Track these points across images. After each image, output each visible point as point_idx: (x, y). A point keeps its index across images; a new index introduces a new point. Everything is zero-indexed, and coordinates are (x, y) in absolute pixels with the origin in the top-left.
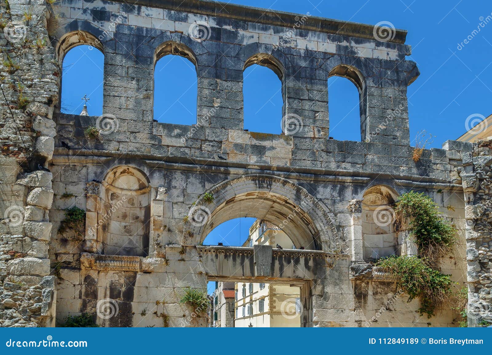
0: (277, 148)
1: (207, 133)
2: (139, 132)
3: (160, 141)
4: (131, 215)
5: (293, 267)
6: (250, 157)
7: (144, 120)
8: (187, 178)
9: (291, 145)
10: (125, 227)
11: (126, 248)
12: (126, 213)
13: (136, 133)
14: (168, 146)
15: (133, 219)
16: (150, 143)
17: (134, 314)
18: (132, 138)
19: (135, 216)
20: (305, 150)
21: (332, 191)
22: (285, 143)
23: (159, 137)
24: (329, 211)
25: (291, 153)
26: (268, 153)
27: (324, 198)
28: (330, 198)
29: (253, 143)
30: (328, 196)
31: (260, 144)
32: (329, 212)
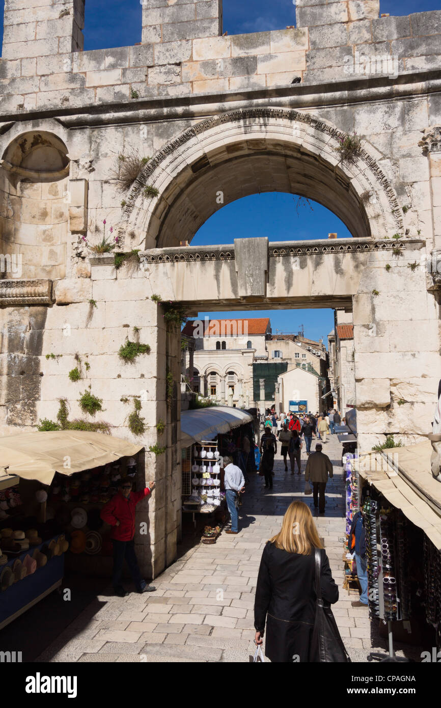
0: (278, 55)
1: (156, 53)
2: (52, 74)
3: (83, 81)
4: (53, 212)
5: (311, 274)
6: (229, 80)
7: (60, 52)
8: (124, 137)
9: (303, 45)
10: (44, 232)
11: (46, 266)
12: (45, 209)
13: (47, 75)
14: (95, 88)
15: (57, 218)
16: (68, 89)
17: (42, 375)
18: (42, 84)
19: (58, 213)
20: (331, 48)
21: (386, 116)
22: (292, 43)
23: (81, 75)
24: (381, 156)
25: (304, 59)
26: (261, 67)
27: (370, 133)
28: (383, 132)
29: (235, 55)
30: (379, 128)
31: (247, 53)
32: (381, 160)
